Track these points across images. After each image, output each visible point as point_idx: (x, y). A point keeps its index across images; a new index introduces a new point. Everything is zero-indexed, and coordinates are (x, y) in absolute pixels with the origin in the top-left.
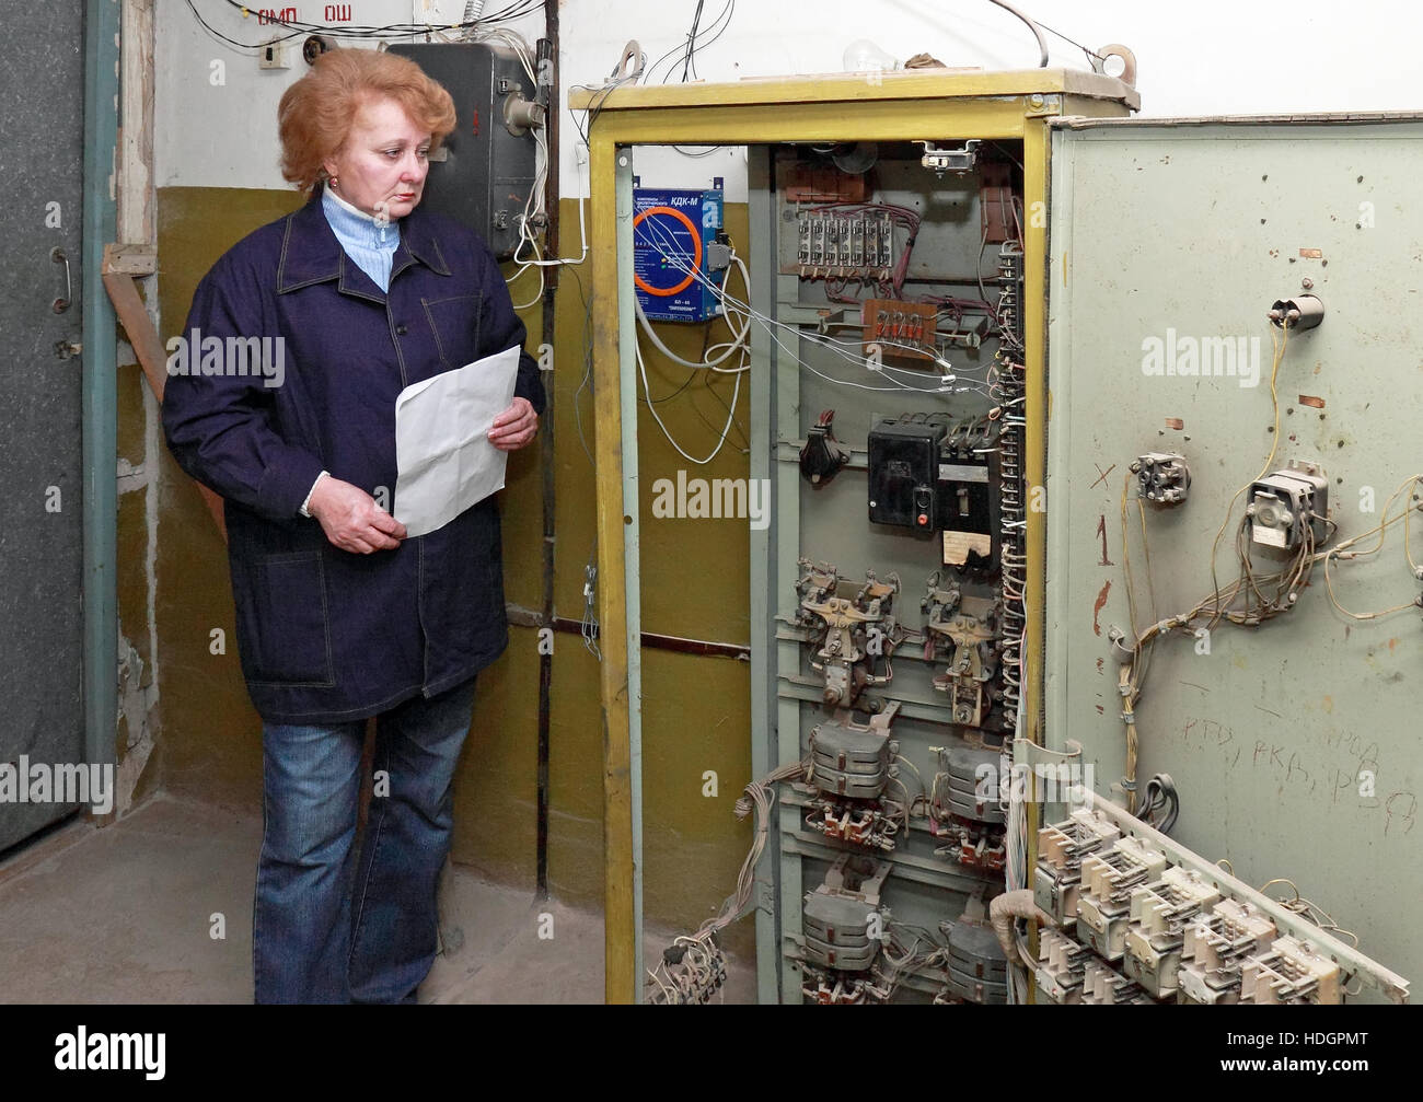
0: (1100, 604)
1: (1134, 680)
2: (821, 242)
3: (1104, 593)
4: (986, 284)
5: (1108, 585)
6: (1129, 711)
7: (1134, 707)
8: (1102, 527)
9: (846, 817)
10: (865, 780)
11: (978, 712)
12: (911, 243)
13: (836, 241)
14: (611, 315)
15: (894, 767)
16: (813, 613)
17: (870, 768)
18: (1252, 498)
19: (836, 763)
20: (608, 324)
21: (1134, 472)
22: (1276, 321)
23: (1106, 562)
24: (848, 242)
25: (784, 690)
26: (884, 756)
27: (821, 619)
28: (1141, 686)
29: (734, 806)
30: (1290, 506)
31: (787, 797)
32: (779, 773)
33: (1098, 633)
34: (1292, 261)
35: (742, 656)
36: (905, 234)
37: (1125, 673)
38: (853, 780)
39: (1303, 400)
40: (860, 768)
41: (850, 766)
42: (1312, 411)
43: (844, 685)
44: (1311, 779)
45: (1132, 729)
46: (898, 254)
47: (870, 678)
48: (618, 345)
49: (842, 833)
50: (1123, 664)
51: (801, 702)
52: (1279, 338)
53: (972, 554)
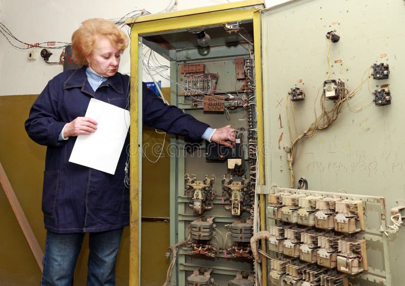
0: (280, 140)
1: (292, 157)
2: (191, 85)
3: (281, 136)
4: (239, 93)
5: (282, 133)
6: (291, 166)
7: (292, 165)
8: (280, 118)
9: (200, 248)
10: (206, 234)
11: (239, 210)
12: (216, 83)
13: (195, 85)
14: (136, 82)
15: (214, 233)
16: (190, 186)
17: (208, 230)
18: (325, 86)
19: (197, 230)
20: (135, 85)
21: (289, 94)
22: (328, 38)
23: (281, 127)
24: (198, 85)
25: (180, 218)
26: (211, 228)
27: (192, 187)
28: (294, 159)
29: (165, 254)
30: (336, 84)
31: (181, 252)
32: (178, 244)
33: (280, 149)
34: (330, 26)
35: (165, 221)
36: (214, 81)
37: (289, 155)
38: (203, 234)
39: (336, 62)
40: (205, 230)
41: (202, 230)
42: (339, 64)
43: (200, 207)
44: (346, 168)
45: (292, 171)
46: (212, 88)
47: (206, 207)
48: (138, 91)
49: (200, 251)
50: (288, 152)
51: (185, 221)
52: (329, 42)
53: (236, 165)
